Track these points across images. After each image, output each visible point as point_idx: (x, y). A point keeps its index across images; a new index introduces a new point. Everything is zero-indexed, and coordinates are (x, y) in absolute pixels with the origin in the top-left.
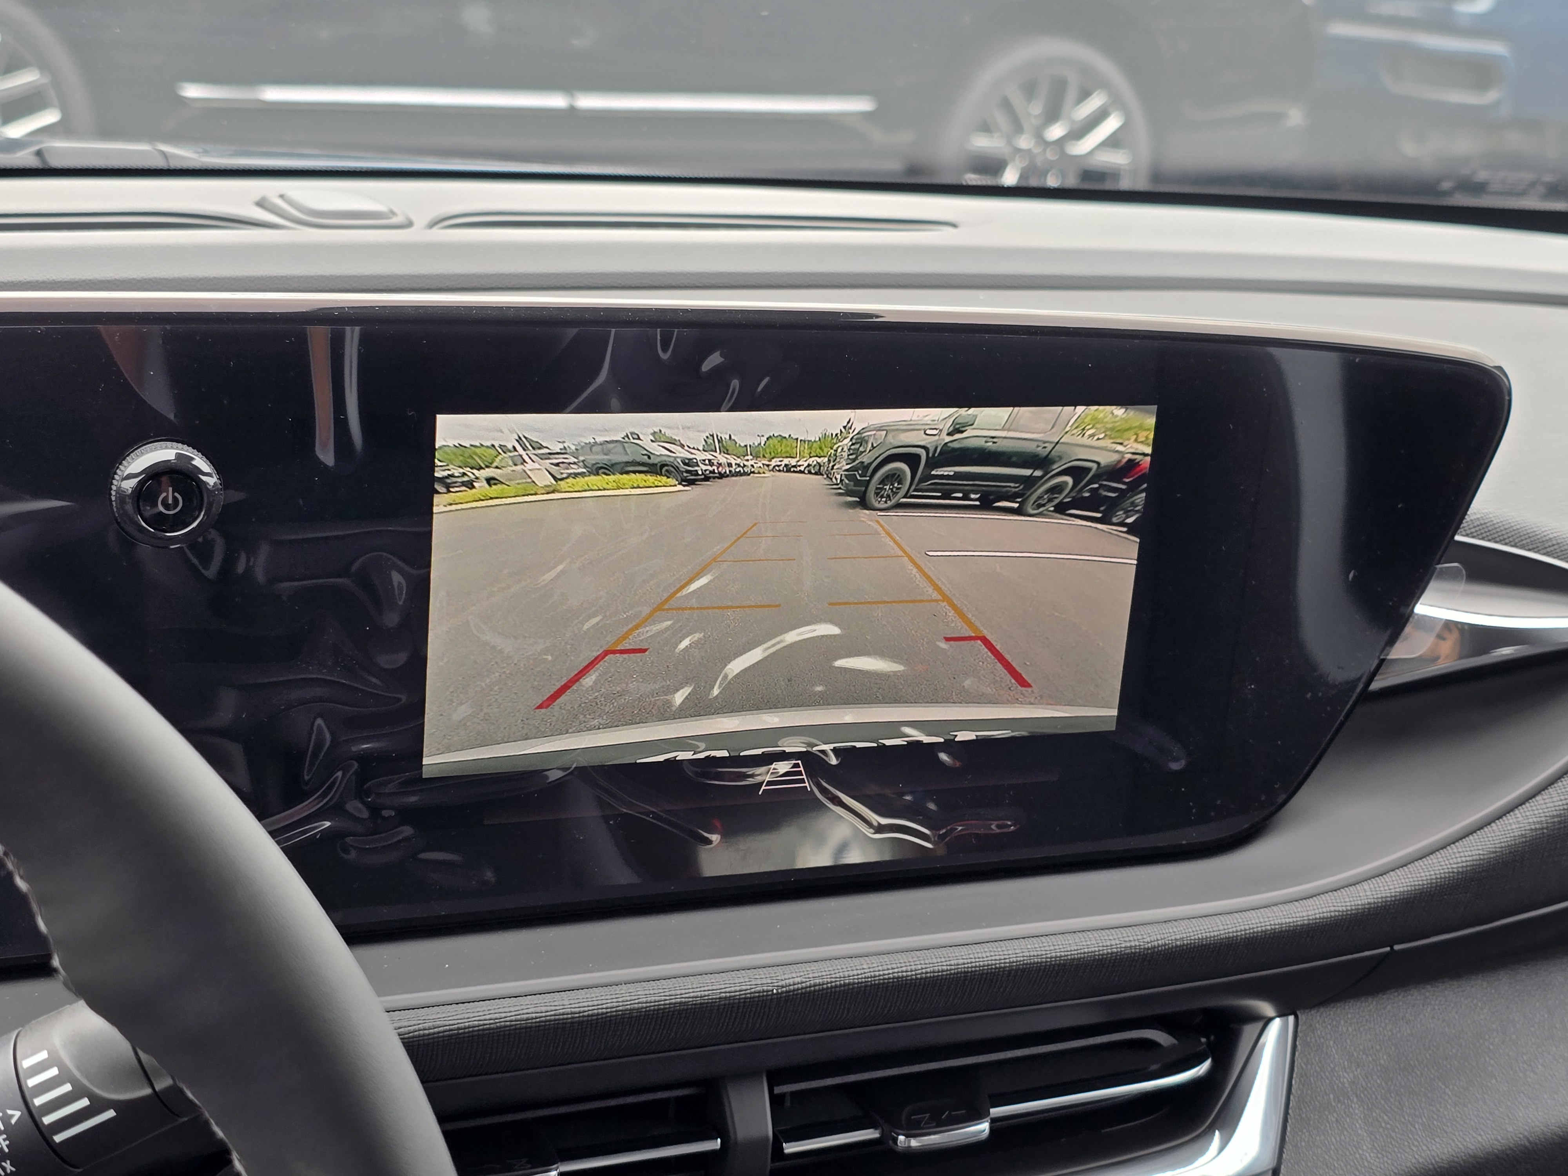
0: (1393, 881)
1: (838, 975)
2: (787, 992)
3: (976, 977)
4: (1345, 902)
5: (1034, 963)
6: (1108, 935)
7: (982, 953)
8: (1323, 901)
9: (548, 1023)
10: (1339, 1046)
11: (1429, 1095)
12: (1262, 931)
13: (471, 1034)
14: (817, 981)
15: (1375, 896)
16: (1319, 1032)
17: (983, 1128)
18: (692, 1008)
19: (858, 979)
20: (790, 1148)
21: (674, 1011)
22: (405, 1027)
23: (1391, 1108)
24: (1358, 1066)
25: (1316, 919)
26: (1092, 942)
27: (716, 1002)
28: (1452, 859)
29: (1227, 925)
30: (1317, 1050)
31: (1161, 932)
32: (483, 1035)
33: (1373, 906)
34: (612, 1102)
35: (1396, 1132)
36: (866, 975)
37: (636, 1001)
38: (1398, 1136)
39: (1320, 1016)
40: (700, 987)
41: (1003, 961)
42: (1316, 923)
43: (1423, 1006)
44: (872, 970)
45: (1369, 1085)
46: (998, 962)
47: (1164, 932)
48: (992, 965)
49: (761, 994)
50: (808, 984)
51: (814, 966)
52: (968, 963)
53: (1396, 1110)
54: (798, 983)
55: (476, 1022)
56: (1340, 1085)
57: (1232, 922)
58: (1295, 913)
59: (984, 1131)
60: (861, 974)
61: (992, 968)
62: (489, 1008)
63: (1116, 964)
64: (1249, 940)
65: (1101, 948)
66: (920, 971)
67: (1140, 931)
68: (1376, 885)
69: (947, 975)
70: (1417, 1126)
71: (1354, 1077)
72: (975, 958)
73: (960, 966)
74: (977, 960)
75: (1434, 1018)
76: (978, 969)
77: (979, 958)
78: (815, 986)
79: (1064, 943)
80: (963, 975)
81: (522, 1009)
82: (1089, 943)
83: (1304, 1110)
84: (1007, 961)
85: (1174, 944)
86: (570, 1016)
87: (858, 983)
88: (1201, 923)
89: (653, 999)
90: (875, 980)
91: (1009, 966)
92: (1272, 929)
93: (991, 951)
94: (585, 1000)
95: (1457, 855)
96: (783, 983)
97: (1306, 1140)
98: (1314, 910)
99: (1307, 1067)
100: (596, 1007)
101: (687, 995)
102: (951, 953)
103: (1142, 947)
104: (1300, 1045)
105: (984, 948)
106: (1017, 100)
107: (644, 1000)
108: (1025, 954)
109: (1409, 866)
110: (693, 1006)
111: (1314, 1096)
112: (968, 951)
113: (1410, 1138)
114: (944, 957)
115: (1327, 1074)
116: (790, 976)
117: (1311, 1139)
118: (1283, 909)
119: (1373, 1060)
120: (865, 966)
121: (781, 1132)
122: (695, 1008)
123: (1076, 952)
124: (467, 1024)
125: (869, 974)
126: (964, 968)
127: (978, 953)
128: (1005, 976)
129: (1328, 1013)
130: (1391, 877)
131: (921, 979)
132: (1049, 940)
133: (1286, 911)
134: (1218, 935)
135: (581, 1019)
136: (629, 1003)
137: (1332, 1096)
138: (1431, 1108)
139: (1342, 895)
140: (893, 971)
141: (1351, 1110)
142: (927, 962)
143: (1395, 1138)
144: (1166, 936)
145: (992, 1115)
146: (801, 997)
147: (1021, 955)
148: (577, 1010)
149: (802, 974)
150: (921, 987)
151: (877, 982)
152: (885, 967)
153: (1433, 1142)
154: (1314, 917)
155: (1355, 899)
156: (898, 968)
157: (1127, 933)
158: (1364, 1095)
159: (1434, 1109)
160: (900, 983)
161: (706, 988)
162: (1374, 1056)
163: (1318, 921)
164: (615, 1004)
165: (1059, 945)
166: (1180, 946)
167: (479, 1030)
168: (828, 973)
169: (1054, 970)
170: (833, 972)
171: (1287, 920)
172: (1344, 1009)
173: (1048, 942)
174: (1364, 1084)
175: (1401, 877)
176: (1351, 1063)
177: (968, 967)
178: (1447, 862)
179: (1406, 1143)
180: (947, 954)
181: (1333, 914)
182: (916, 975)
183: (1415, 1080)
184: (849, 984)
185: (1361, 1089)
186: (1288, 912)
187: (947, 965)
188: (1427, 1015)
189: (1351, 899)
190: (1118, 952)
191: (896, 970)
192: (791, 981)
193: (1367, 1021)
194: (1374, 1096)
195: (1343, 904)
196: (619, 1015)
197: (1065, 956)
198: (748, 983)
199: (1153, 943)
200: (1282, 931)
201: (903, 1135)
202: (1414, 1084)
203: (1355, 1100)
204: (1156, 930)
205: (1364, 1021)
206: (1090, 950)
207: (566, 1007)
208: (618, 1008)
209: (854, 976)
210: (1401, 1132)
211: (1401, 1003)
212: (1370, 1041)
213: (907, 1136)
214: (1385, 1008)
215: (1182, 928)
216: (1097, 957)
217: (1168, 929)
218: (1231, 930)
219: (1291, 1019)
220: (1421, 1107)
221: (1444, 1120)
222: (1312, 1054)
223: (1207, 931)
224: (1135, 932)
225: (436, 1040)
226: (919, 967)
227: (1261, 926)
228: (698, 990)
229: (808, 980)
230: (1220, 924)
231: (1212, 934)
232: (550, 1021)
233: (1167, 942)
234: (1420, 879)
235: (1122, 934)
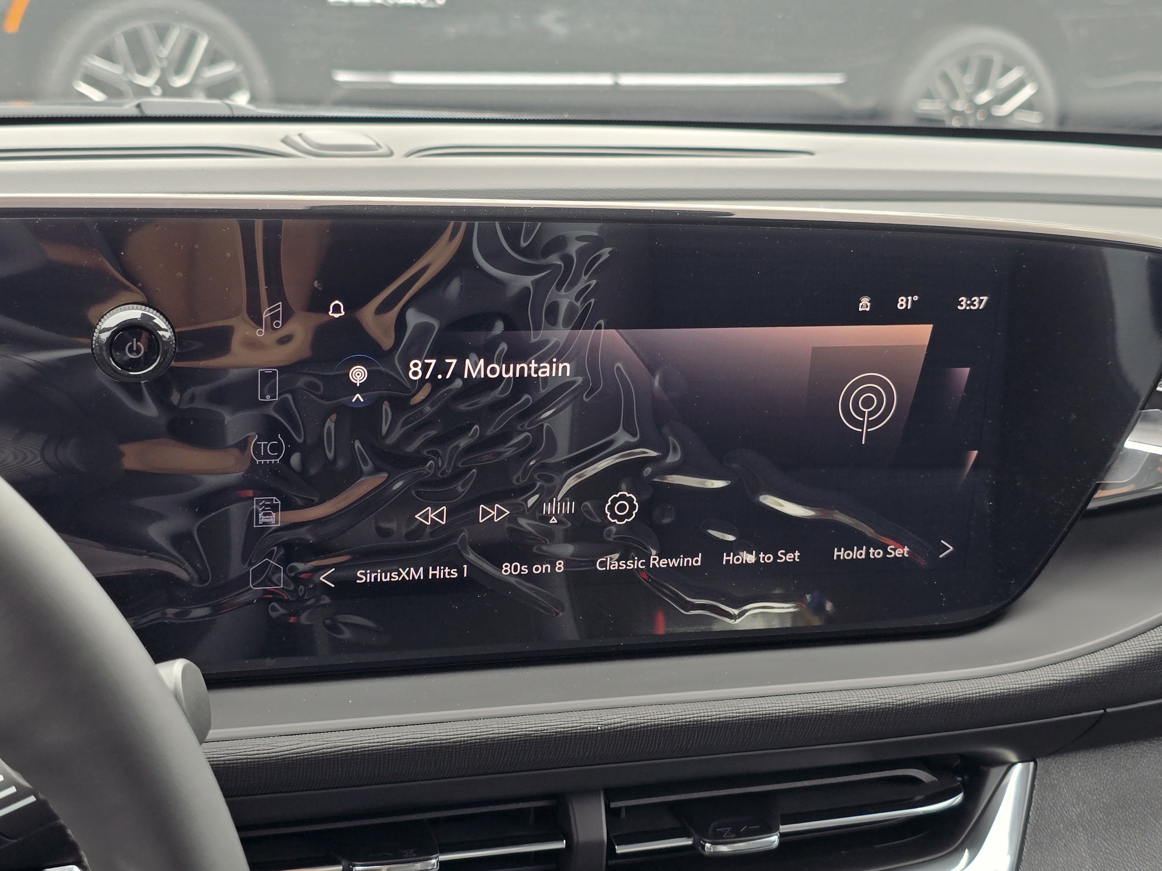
0: (1102, 657)
1: (649, 718)
2: (608, 729)
3: (760, 722)
4: (1062, 673)
5: (807, 714)
6: (868, 694)
7: (765, 704)
8: (1044, 671)
9: (422, 747)
10: (1070, 787)
11: (1142, 828)
12: (993, 694)
13: (363, 753)
14: (633, 722)
15: (1087, 669)
16: (1054, 776)
17: (774, 839)
18: (534, 739)
19: (665, 721)
20: (620, 850)
21: (520, 741)
22: (313, 746)
23: (1110, 837)
24: (1085, 802)
25: (1038, 686)
26: (854, 699)
27: (552, 735)
28: (1151, 641)
29: (965, 688)
30: (1052, 789)
31: (910, 692)
32: (372, 754)
33: (1084, 676)
34: (484, 810)
35: (1113, 856)
36: (672, 718)
37: (491, 732)
38: (1115, 859)
39: (1055, 764)
40: (541, 723)
41: (781, 711)
42: (1038, 689)
43: (1141, 757)
44: (676, 714)
45: (1093, 818)
46: (777, 711)
47: (913, 692)
48: (773, 714)
49: (589, 730)
50: (625, 723)
51: (631, 710)
52: (753, 712)
53: (1114, 838)
54: (618, 723)
55: (367, 744)
56: (1069, 817)
57: (969, 686)
58: (1021, 680)
59: (775, 842)
60: (668, 717)
61: (772, 716)
62: (377, 734)
63: (874, 716)
64: (982, 701)
65: (861, 704)
66: (715, 717)
67: (894, 691)
68: (1088, 661)
69: (736, 720)
70: (1131, 852)
71: (1081, 811)
72: (759, 708)
73: (747, 714)
74: (761, 709)
75: (1149, 767)
76: (761, 716)
77: (762, 708)
78: (631, 725)
79: (831, 698)
80: (749, 721)
81: (403, 736)
82: (851, 699)
83: (1038, 836)
84: (785, 711)
85: (921, 702)
86: (439, 742)
87: (665, 724)
88: (944, 686)
89: (504, 731)
90: (678, 722)
91: (787, 715)
92: (1001, 693)
93: (772, 703)
94: (451, 730)
95: (1155, 639)
96: (606, 722)
97: (1039, 859)
98: (1037, 678)
99: (1042, 802)
100: (459, 736)
101: (530, 729)
102: (740, 703)
103: (895, 703)
104: (1038, 785)
105: (767, 701)
106: (954, 74)
107: (497, 732)
108: (800, 706)
109: (1116, 646)
110: (535, 738)
111: (1047, 825)
112: (754, 702)
113: (1125, 861)
114: (735, 707)
115: (1059, 808)
116: (612, 717)
117: (1043, 858)
118: (1012, 677)
119: (1097, 798)
120: (671, 712)
121: (615, 837)
122: (537, 739)
123: (841, 706)
124: (360, 745)
125: (674, 718)
126: (750, 715)
127: (762, 704)
128: (783, 722)
129: (1062, 761)
130: (1101, 654)
131: (715, 722)
132: (819, 696)
133: (1014, 679)
134: (957, 696)
135: (448, 744)
136: (485, 733)
137: (1062, 826)
138: (1144, 838)
139: (1060, 668)
140: (693, 715)
141: (1077, 837)
142: (720, 709)
143: (1112, 860)
144: (914, 695)
145: (781, 831)
146: (620, 733)
147: (797, 706)
148: (445, 737)
149: (621, 716)
150: (716, 729)
151: (680, 724)
152: (687, 713)
153: (1144, 865)
154: (1036, 684)
155: (1070, 671)
156: (697, 714)
157: (883, 692)
158: (1088, 825)
159: (1146, 839)
160: (699, 725)
161: (546, 724)
162: (1098, 796)
163: (1039, 687)
164: (474, 734)
165: (827, 700)
166: (926, 704)
167: (368, 750)
168: (642, 716)
169: (823, 719)
170: (645, 715)
171: (1014, 686)
172: (1075, 758)
173: (819, 698)
174: (1089, 817)
175: (1109, 655)
176: (1079, 800)
177: (753, 715)
178: (1146, 644)
179: (1122, 865)
180: (737, 704)
181: (1052, 682)
182: (712, 719)
183: (1131, 815)
184: (658, 725)
185: (1087, 821)
186: (1015, 680)
187: (736, 713)
188: (1143, 765)
189: (1067, 671)
190: (875, 707)
191: (696, 715)
192: (612, 721)
193: (1093, 768)
194: (1096, 827)
195: (1061, 675)
196: (477, 742)
197: (832, 708)
198: (578, 722)
199: (903, 701)
200: (1009, 695)
201: (709, 843)
202: (1130, 819)
203: (1081, 829)
204: (906, 690)
205: (1092, 768)
206: (852, 704)
207: (436, 735)
208: (476, 737)
209: (662, 718)
210: (1118, 856)
211: (1122, 755)
212: (1095, 783)
213: (712, 844)
214: (1109, 758)
215: (928, 690)
216: (858, 710)
217: (917, 690)
218: (968, 693)
219: (1032, 764)
220: (1135, 837)
221: (1154, 848)
222: (1047, 793)
223: (948, 692)
224: (889, 692)
225: (336, 756)
226: (714, 713)
227: (993, 690)
228: (540, 725)
229: (625, 720)
230: (959, 687)
231: (952, 695)
232: (423, 745)
233: (915, 700)
234: (1124, 656)
235: (879, 693)
